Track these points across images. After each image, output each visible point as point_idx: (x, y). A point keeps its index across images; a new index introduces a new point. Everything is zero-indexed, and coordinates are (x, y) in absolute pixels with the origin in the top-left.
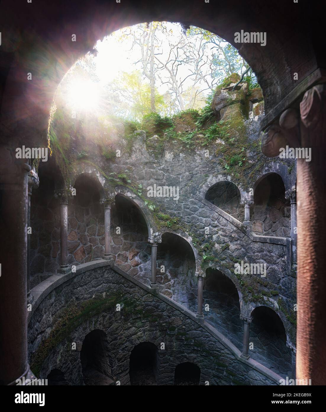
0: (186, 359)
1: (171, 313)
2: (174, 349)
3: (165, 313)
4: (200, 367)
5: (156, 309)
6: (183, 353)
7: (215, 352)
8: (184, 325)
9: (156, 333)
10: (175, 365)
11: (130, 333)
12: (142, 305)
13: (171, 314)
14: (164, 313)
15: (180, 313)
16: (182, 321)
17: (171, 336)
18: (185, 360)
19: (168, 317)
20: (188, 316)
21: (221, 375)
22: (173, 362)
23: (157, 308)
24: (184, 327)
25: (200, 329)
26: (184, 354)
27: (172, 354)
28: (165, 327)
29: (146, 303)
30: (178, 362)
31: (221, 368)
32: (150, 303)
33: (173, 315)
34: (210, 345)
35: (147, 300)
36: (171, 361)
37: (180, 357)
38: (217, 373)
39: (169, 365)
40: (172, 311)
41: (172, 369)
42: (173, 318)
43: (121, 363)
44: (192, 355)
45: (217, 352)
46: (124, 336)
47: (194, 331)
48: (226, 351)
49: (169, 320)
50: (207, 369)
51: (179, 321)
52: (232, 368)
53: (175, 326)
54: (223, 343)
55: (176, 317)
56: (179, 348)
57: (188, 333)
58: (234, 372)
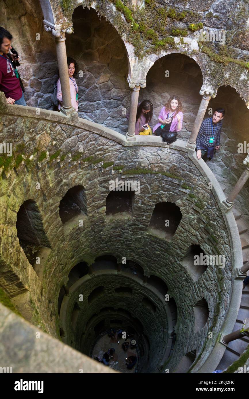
1: (32, 131)
2: (51, 185)
3: (26, 138)
4: (83, 184)
6: (61, 181)
8: (54, 139)
10: (58, 205)
14: (24, 137)
15: (45, 123)
16: (50, 134)
18: (66, 189)
19: (31, 142)
20: (56, 120)
21: (108, 176)
22: (54, 204)
24: (54, 143)
25: (74, 132)
26: (62, 183)
28: (35, 161)
31: (107, 169)
33: (36, 132)
34: (90, 148)
36: (52, 205)
37: (59, 190)
38: (104, 177)
39: (52, 212)
40: (33, 128)
41: (56, 214)
42: (38, 137)
44: (72, 175)
45: (99, 151)
47: (68, 140)
48: (110, 143)
49: (34, 146)
50: (91, 182)
51: (47, 137)
52: (119, 161)
53: (44, 149)
54: (106, 136)
55: (42, 133)
56: (56, 179)
57: (61, 149)
58: (122, 164)
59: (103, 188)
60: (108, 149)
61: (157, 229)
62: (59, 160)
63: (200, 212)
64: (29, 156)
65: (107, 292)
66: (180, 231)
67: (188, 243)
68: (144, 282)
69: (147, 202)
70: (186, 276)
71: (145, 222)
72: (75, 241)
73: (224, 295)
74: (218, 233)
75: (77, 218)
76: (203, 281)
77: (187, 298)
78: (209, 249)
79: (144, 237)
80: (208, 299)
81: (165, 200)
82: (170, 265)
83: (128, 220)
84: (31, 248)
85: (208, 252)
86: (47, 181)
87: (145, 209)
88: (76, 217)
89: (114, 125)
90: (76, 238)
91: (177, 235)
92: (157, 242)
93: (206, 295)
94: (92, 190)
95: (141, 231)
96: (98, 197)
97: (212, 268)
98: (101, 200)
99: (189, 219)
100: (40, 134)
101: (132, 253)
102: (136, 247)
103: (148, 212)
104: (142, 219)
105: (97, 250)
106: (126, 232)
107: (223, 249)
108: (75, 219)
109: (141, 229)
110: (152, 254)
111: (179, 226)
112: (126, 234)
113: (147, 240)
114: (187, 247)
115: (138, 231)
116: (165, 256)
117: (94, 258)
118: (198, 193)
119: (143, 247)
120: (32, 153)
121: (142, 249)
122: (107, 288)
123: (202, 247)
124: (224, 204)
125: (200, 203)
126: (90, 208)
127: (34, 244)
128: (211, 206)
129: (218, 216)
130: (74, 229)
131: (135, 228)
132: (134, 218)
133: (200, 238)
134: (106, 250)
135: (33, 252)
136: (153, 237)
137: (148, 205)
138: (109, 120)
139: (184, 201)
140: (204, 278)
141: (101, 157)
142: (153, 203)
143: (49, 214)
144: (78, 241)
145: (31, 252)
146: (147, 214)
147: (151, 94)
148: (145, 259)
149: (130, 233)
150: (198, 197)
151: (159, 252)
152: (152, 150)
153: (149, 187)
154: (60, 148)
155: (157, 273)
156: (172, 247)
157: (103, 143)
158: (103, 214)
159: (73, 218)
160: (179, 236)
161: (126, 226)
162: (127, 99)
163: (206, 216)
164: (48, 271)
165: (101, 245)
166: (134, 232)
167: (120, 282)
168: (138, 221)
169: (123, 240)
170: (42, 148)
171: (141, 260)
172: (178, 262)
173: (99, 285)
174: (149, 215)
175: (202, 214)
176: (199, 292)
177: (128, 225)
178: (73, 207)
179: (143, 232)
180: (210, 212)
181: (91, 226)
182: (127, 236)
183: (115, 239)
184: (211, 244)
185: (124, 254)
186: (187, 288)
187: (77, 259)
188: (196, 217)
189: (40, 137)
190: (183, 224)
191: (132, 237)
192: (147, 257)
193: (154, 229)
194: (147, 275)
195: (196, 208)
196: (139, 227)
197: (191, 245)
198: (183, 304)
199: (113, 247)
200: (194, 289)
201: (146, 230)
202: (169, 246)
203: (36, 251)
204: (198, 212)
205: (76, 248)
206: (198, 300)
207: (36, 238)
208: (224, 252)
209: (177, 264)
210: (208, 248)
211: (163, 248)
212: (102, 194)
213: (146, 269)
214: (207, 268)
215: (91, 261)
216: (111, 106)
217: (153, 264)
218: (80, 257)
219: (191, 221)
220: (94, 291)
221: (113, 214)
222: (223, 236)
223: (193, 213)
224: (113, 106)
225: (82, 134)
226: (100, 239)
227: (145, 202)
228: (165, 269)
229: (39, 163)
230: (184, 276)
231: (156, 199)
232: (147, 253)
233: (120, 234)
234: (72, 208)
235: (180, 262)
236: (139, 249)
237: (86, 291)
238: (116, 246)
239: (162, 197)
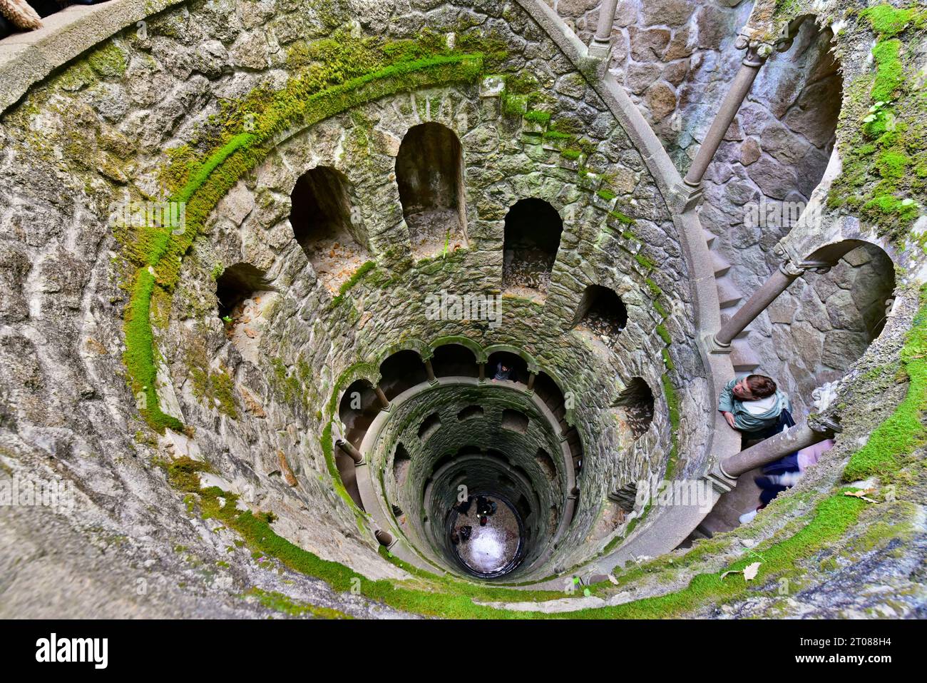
0: (611, 281)
1: (616, 150)
2: (596, 246)
3: (603, 147)
4: (629, 313)
5: (584, 127)
6: (611, 263)
7: (668, 297)
8: (637, 198)
9: (568, 190)
10: (587, 281)
11: (514, 165)
12: (552, 102)
13: (615, 155)
14: (602, 143)
15: (638, 159)
16: (637, 184)
17: (600, 212)
18: (608, 283)
19: (606, 160)
20: (654, 176)
21: (653, 352)
22: (584, 273)
23: (588, 124)
24: (634, 202)
25: (666, 225)
26: (610, 268)
27: (587, 254)
28: (592, 184)
29: (563, 98)
30: (593, 279)
31: (659, 338)
32: (572, 101)
33: (620, 157)
34: (667, 276)
35: (568, 91)
36: (580, 267)
37: (601, 269)
38: (650, 345)
39: (574, 275)
40: (620, 147)
41: (578, 285)
42: (618, 165)
43: (485, 219)
44: (627, 279)
45: (672, 299)
46: (499, 166)
47: (653, 225)
48: (689, 309)
49: (605, 169)
50: (638, 326)
51: (629, 182)
52: (675, 352)
53: (615, 189)
55: (626, 168)
56: (606, 249)
57: (636, 223)
58: (674, 363)
59: (639, 357)
62: (622, 231)
72: (576, 361)
83: (618, 449)
86: (594, 232)
87: (631, 465)
90: (579, 358)
94: (630, 339)
95: (607, 485)
96: (628, 358)
98: (628, 370)
100: (623, 164)
101: (586, 495)
105: (582, 420)
106: (607, 459)
112: (604, 461)
115: (608, 480)
117: (574, 423)
122: (555, 484)
131: (610, 472)
132: (621, 456)
134: (586, 441)
141: (668, 310)
142: (637, 475)
144: (578, 368)
146: (626, 476)
149: (606, 468)
158: (616, 390)
165: (588, 425)
166: (607, 473)
168: (619, 468)
170: (613, 185)
171: (579, 515)
173: (555, 464)
174: (625, 480)
177: (614, 455)
179: (607, 489)
181: (599, 380)
182: (603, 465)
183: (598, 445)
187: (560, 380)
189: (620, 169)
191: (602, 477)
196: (612, 476)
212: (633, 364)
215: (569, 417)
218: (564, 385)
226: (592, 414)
229: (596, 194)
233: (603, 451)
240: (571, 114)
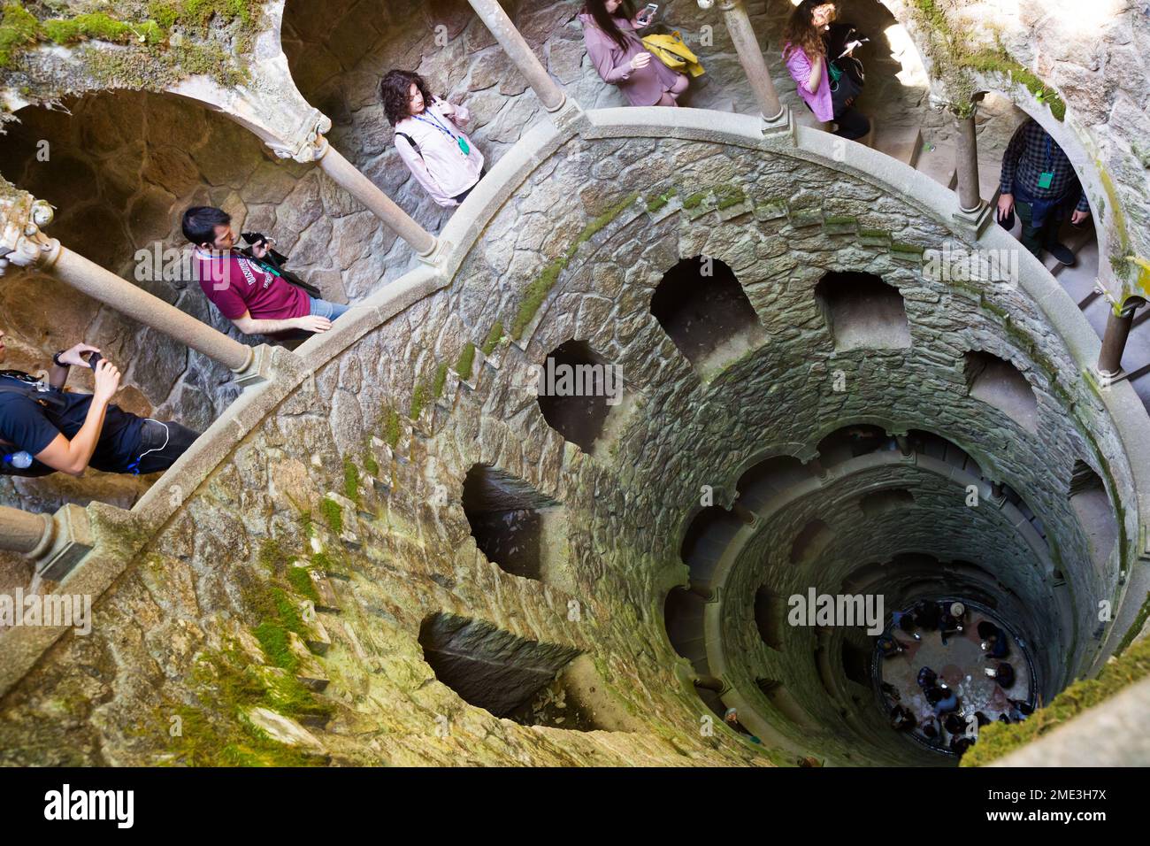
0: (453, 509)
1: (249, 496)
2: (421, 543)
3: (256, 524)
4: (474, 460)
5: (238, 562)
6: (428, 511)
8: (309, 454)
10: (482, 560)
12: (227, 625)
13: (259, 499)
14: (250, 528)
15: (248, 449)
16: (287, 456)
19: (276, 518)
20: (262, 416)
21: (497, 381)
22: (476, 568)
24: (316, 460)
25: (324, 389)
26: (436, 511)
28: (330, 542)
29: (204, 603)
31: (476, 369)
32: (201, 583)
34: (392, 377)
36: (472, 576)
37: (447, 530)
39: (491, 587)
40: (241, 488)
41: (502, 581)
42: (273, 493)
45: (416, 361)
47: (334, 419)
48: (415, 316)
49: (291, 519)
50: (481, 434)
51: (290, 470)
52: (477, 328)
53: (314, 497)
54: (389, 315)
55: (270, 476)
56: (413, 520)
57: (345, 454)
58: (489, 324)
59: (517, 416)
60: (425, 334)
61: (714, 349)
62: (370, 480)
63: (747, 210)
64: (308, 549)
65: (783, 586)
66: (760, 295)
67: (804, 295)
68: (822, 475)
69: (629, 328)
70: (881, 360)
71: (675, 368)
72: (604, 578)
73: (997, 294)
74: (834, 200)
75: (549, 534)
76: (923, 324)
77: (936, 394)
78: (857, 252)
79: (711, 399)
80: (977, 344)
81: (656, 277)
82: (824, 381)
83: (641, 407)
84: (547, 702)
85: (862, 260)
86: (403, 546)
87: (642, 344)
88: (542, 536)
89: (373, 277)
90: (596, 571)
91: (763, 310)
92: (746, 371)
93: (962, 341)
94: (504, 446)
95: (692, 395)
96: (531, 444)
97: (909, 278)
98: (544, 443)
99: (745, 251)
100: (267, 482)
101: (730, 456)
102: (722, 437)
103: (656, 344)
104: (664, 370)
105: (662, 540)
106: (668, 435)
107: (883, 216)
108: (547, 541)
109: (686, 391)
110: (766, 406)
111: (746, 289)
112: (673, 438)
113: (723, 393)
114: (811, 306)
115: (685, 399)
116: (793, 378)
117: (679, 560)
118: (697, 179)
119: (735, 418)
120: (306, 535)
121: (735, 424)
122: (773, 580)
123: (838, 268)
124: (772, 135)
125: (727, 194)
126: (546, 484)
127: (542, 689)
128: (752, 171)
129: (791, 172)
130: (571, 562)
131: (674, 405)
132: (645, 390)
133: (813, 256)
134: (679, 515)
135: (562, 705)
136: (726, 374)
137: (637, 330)
138: (350, 279)
139: (693, 232)
140: (919, 317)
141: (433, 364)
142: (644, 314)
143: (493, 598)
144: (609, 571)
145: (560, 709)
146: (659, 348)
147: (357, 121)
148: (768, 433)
149: (676, 425)
150: (708, 189)
151: (774, 388)
152: (505, 221)
153: (595, 296)
154: (341, 456)
155: (822, 427)
156: (786, 344)
157: (403, 335)
158: (581, 462)
159: (542, 546)
160: (770, 308)
161: (652, 424)
162: (329, 196)
163: (768, 202)
164: (634, 698)
165: (658, 520)
166: (680, 414)
167: (779, 535)
168: (660, 384)
169: (683, 456)
170: (310, 502)
171: (764, 445)
172: (833, 355)
173: (753, 594)
174: (664, 347)
175: (756, 206)
176: (943, 355)
177: (653, 416)
178: (512, 526)
179: (696, 391)
180: (767, 185)
181: (593, 512)
182: (678, 439)
183: (665, 476)
184: (847, 240)
185: (718, 478)
186: (913, 377)
187: (653, 606)
188: (753, 230)
189: (277, 488)
190: (749, 275)
191: (690, 426)
192: (766, 426)
193: (707, 357)
194: (809, 455)
195: (733, 212)
196: (677, 394)
197: (813, 291)
198: (944, 414)
199: (682, 494)
200: (928, 362)
201: (698, 380)
202: (779, 349)
203: (563, 695)
204: (745, 214)
205: (623, 588)
206: (962, 371)
207: (531, 673)
208: (889, 220)
209: (834, 360)
210: (853, 254)
211: (771, 368)
212: (532, 430)
213: (794, 447)
214: (901, 291)
215: (680, 573)
216: (317, 248)
217: (792, 422)
218: (651, 594)
219: (755, 249)
220: (758, 618)
221: (600, 438)
222: (850, 192)
223: (737, 229)
224: (320, 244)
225: (342, 372)
226: (641, 515)
227: (625, 333)
228: (828, 400)
229: (342, 536)
230: (878, 364)
231: (637, 299)
232: (755, 416)
233: (664, 453)
234: (514, 529)
235: (838, 350)
236: (731, 430)
237: (746, 638)
238: (686, 483)
239: (644, 282)
240: (229, 588)
